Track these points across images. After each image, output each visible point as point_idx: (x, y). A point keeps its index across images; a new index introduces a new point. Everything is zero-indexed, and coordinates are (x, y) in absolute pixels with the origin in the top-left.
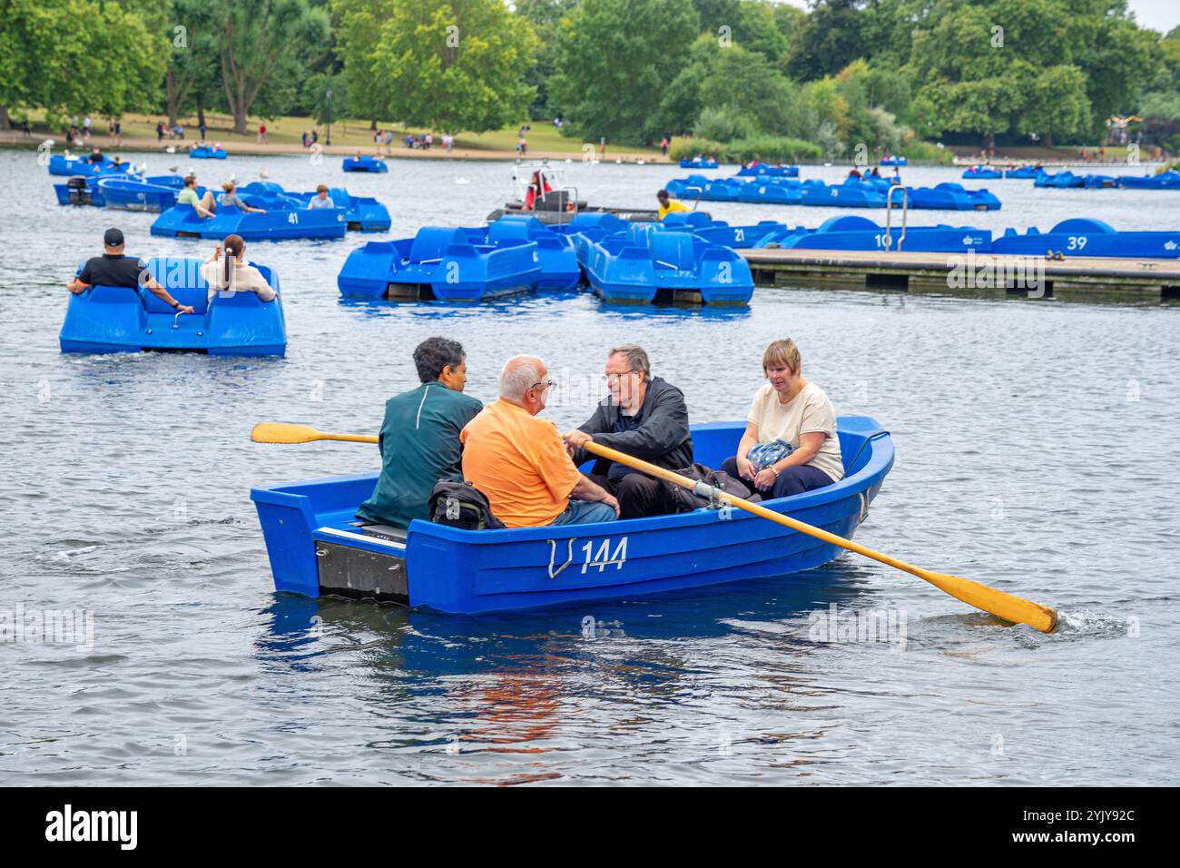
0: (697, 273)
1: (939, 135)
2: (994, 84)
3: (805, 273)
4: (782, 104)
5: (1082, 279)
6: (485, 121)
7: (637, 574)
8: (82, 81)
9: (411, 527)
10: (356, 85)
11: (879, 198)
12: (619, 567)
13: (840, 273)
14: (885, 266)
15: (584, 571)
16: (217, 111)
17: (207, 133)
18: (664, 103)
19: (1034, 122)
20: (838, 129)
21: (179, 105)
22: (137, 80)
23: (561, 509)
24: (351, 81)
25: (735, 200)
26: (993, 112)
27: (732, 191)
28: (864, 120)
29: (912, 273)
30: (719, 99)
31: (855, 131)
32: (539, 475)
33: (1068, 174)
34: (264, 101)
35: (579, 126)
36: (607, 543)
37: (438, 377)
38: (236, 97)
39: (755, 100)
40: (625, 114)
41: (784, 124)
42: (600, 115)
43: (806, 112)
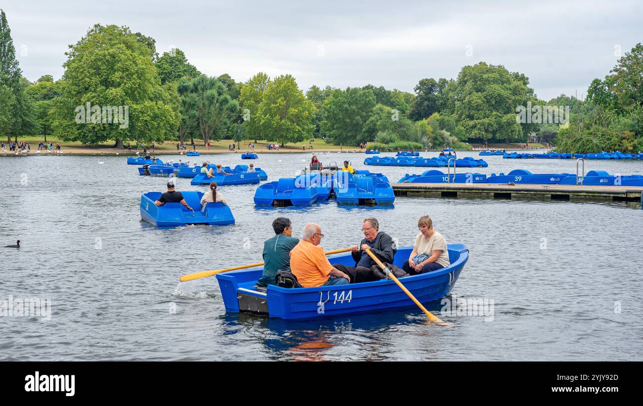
0: (374, 193)
1: (467, 139)
2: (486, 121)
3: (418, 192)
4: (408, 129)
5: (522, 192)
6: (297, 138)
7: (356, 304)
8: (149, 130)
9: (268, 288)
10: (248, 128)
11: (443, 163)
12: (349, 302)
13: (431, 191)
14: (448, 189)
15: (335, 303)
16: (198, 138)
17: (196, 147)
18: (364, 130)
19: (502, 135)
20: (429, 138)
21: (184, 137)
22: (169, 129)
23: (326, 280)
24: (247, 126)
25: (388, 165)
26: (486, 131)
27: (387, 162)
28: (438, 134)
29: (458, 191)
30: (384, 128)
31: (435, 139)
32: (316, 267)
33: (515, 153)
34: (215, 134)
35: (332, 139)
36: (343, 293)
37: (282, 232)
38: (205, 133)
39: (398, 128)
40: (349, 134)
41: (408, 137)
42: (340, 135)
43: (417, 132)
